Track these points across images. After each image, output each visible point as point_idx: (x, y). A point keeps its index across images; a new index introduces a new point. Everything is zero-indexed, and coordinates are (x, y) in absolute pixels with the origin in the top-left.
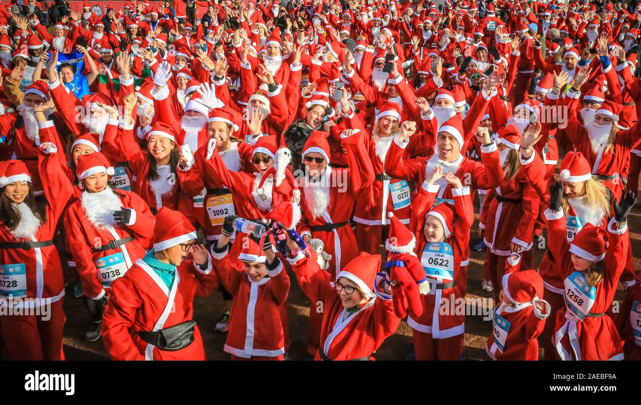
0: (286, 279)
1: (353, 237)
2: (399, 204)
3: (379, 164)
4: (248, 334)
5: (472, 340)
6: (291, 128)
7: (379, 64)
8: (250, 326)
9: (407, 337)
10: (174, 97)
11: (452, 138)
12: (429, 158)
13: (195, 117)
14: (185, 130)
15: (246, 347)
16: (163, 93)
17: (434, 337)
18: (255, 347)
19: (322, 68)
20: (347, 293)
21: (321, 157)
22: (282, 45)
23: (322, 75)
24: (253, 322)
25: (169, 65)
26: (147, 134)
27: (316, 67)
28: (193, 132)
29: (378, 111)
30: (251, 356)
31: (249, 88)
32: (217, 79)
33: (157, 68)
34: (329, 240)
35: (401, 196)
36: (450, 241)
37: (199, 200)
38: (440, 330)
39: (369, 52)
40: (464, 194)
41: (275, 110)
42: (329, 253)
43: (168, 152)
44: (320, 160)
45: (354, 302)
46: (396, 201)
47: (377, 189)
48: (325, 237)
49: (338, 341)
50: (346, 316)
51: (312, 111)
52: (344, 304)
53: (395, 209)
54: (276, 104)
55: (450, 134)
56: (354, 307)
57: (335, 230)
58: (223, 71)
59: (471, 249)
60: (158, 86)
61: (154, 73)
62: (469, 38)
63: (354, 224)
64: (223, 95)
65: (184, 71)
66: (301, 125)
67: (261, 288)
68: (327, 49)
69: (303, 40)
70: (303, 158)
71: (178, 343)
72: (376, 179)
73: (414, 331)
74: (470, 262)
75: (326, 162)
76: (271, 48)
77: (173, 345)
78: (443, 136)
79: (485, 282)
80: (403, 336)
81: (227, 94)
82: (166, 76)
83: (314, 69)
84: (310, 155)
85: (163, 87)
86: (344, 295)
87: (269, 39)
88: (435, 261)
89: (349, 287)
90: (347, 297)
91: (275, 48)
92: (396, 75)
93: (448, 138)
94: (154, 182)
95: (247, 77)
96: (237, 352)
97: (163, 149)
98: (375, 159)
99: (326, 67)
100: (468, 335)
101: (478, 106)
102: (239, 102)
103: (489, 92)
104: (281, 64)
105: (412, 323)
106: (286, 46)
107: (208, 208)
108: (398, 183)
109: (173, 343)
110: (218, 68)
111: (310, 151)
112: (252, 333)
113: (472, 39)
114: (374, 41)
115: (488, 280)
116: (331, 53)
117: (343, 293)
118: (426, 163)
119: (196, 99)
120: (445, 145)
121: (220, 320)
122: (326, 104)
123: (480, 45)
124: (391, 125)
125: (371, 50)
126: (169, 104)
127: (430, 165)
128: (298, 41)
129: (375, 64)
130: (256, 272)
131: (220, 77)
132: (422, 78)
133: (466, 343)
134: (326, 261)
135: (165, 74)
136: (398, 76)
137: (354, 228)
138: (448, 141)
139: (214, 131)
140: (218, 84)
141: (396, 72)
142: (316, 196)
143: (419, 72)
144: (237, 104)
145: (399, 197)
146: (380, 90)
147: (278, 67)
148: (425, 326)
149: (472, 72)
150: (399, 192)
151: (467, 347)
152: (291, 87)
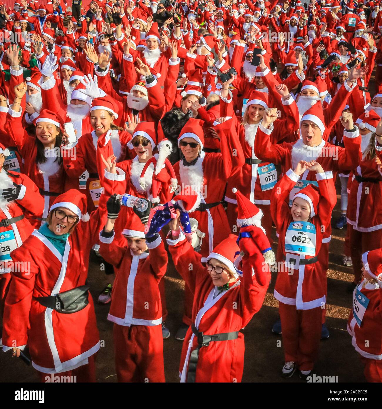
0: (164, 253)
1: (225, 216)
2: (266, 186)
3: (248, 149)
4: (128, 304)
5: (334, 310)
6: (167, 114)
7: (249, 57)
8: (130, 297)
9: (274, 308)
10: (60, 87)
11: (314, 126)
12: (294, 143)
13: (79, 106)
14: (70, 118)
15: (126, 316)
16: (50, 83)
17: (298, 308)
18: (134, 317)
19: (196, 60)
20: (217, 274)
21: (195, 142)
22: (160, 38)
23: (196, 67)
24: (133, 293)
25: (56, 57)
26: (35, 120)
27: (190, 60)
28: (77, 119)
29: (248, 100)
30: (131, 325)
31: (130, 79)
32: (100, 70)
33: (44, 60)
34: (203, 219)
35: (269, 178)
36: (313, 220)
37: (83, 183)
38: (304, 302)
39: (240, 46)
40: (328, 178)
41: (153, 100)
42: (202, 231)
43: (54, 136)
44: (194, 145)
45: (224, 280)
46: (263, 182)
47: (246, 171)
48: (199, 217)
49: (208, 316)
50: (217, 294)
51: (186, 100)
52: (214, 283)
53: (263, 191)
54: (154, 95)
55: (313, 122)
56: (224, 286)
57: (208, 210)
58: (106, 63)
59: (332, 227)
60: (45, 77)
61: (42, 64)
62: (332, 33)
63: (226, 204)
64: (105, 85)
65: (69, 63)
66: (176, 112)
67: (142, 261)
68: (202, 43)
69: (179, 35)
70: (179, 143)
71: (73, 306)
72: (245, 162)
73: (280, 303)
74: (332, 240)
75: (200, 148)
76: (150, 42)
77: (69, 308)
78: (306, 124)
79: (346, 258)
80: (271, 307)
81: (109, 85)
82: (53, 68)
83: (189, 61)
84: (185, 140)
85: (50, 77)
86: (213, 275)
87: (148, 34)
88: (298, 239)
89: (218, 267)
90: (217, 276)
91: (154, 41)
92: (263, 68)
93: (310, 126)
94: (41, 165)
95: (129, 69)
96: (119, 321)
97: (50, 135)
98: (245, 145)
99: (201, 60)
100: (330, 306)
101: (341, 96)
102: (121, 92)
103: (351, 84)
104: (159, 56)
105: (278, 296)
106: (163, 40)
107: (90, 191)
108: (266, 167)
109: (69, 306)
110: (101, 60)
111: (185, 136)
112: (132, 303)
113: (334, 34)
114: (245, 36)
115: (348, 256)
116: (205, 47)
117: (213, 273)
118: (292, 148)
119: (80, 89)
120: (308, 132)
121: (102, 293)
122: (199, 94)
123: (341, 39)
124: (257, 113)
125: (242, 44)
126: (56, 93)
127: (296, 150)
128: (175, 36)
129: (245, 57)
130: (137, 247)
131: (104, 68)
132: (289, 70)
133: (328, 314)
134: (200, 238)
135: (52, 66)
136: (265, 69)
137: (226, 208)
138: (311, 129)
139: (96, 118)
140: (101, 75)
141: (263, 65)
142: (191, 179)
143: (286, 65)
144: (119, 93)
145: (267, 179)
146: (250, 81)
147: (156, 59)
148: (290, 299)
149: (333, 65)
150: (266, 175)
151: (329, 317)
152: (170, 80)
